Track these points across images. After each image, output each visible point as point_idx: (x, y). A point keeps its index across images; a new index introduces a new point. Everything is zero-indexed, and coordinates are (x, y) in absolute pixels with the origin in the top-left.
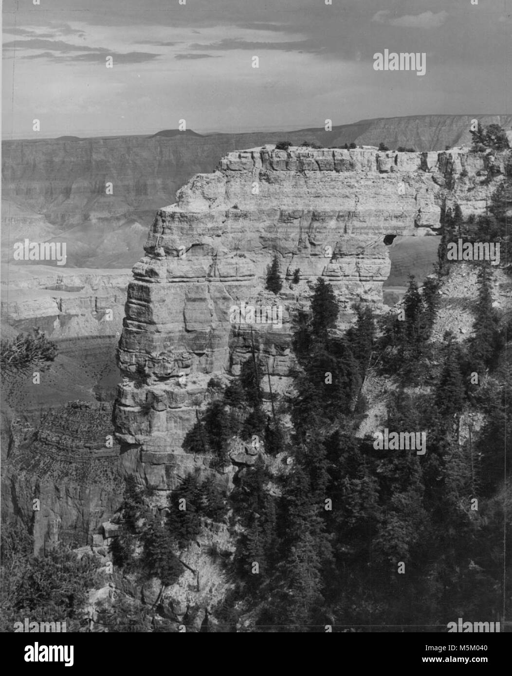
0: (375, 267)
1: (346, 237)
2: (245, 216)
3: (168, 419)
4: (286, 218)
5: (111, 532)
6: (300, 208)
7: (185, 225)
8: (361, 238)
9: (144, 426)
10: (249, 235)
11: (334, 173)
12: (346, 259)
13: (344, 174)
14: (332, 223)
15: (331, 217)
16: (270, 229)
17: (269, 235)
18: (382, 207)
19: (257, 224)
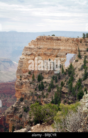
0: (64, 59)
1: (59, 53)
2: (41, 48)
3: (26, 86)
4: (48, 49)
5: (14, 107)
6: (51, 47)
7: (30, 50)
8: (61, 54)
9: (21, 87)
10: (41, 52)
11: (57, 41)
12: (58, 58)
13: (59, 41)
14: (56, 51)
15: (56, 50)
16: (45, 51)
17: (45, 52)
18: (65, 48)
19: (43, 50)
